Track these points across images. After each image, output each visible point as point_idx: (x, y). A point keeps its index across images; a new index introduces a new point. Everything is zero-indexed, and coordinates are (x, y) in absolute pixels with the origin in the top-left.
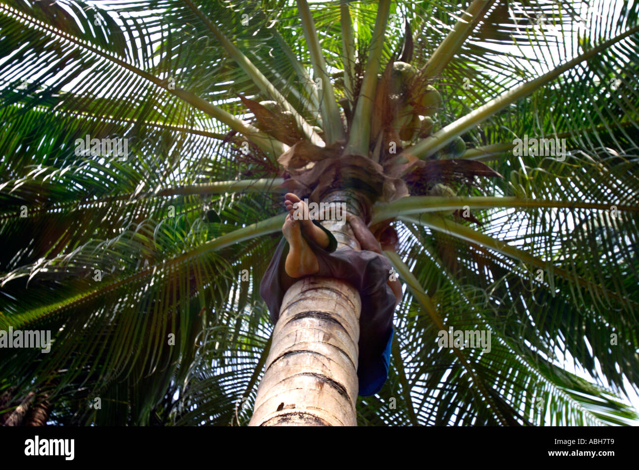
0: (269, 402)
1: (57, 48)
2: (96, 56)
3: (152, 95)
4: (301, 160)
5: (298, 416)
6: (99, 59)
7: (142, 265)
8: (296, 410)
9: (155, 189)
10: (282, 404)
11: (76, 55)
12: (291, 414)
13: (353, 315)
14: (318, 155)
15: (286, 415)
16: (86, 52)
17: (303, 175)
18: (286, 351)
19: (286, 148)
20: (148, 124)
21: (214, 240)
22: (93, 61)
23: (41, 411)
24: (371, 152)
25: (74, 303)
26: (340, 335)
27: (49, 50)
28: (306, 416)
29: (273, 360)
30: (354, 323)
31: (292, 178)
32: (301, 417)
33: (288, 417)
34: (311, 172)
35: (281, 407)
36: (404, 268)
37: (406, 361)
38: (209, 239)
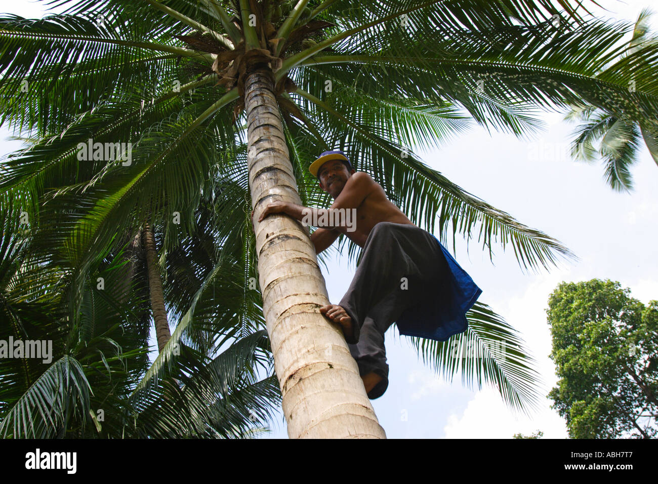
0: (261, 234)
1: (59, 46)
2: (83, 42)
3: (125, 52)
4: (224, 63)
5: (277, 238)
6: (85, 42)
7: (164, 147)
8: (275, 235)
9: (151, 101)
10: (268, 234)
11: (71, 46)
12: (273, 239)
13: (285, 159)
14: (233, 55)
15: (271, 240)
16: (76, 41)
17: (229, 71)
18: (259, 199)
19: (214, 56)
20: (132, 63)
21: (197, 119)
22: (82, 47)
23: (148, 233)
24: (260, 42)
25: (138, 180)
26: (282, 177)
27: (55, 48)
28: (281, 237)
29: (255, 206)
30: (287, 163)
31: (224, 77)
32: (279, 239)
33: (273, 241)
34: (233, 67)
35: (267, 236)
36: (304, 93)
37: (325, 138)
38: (194, 119)
